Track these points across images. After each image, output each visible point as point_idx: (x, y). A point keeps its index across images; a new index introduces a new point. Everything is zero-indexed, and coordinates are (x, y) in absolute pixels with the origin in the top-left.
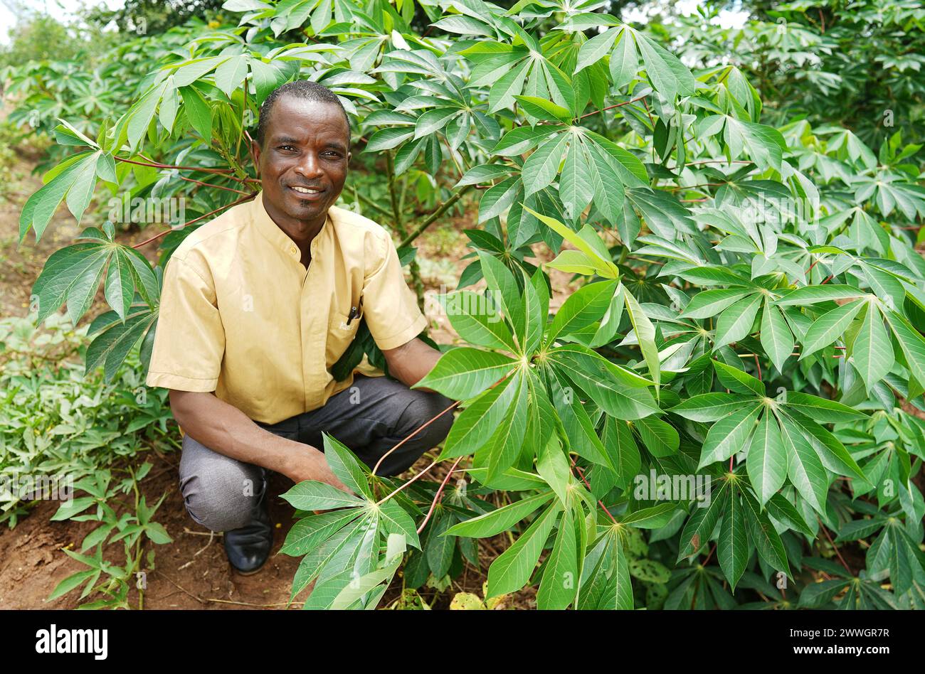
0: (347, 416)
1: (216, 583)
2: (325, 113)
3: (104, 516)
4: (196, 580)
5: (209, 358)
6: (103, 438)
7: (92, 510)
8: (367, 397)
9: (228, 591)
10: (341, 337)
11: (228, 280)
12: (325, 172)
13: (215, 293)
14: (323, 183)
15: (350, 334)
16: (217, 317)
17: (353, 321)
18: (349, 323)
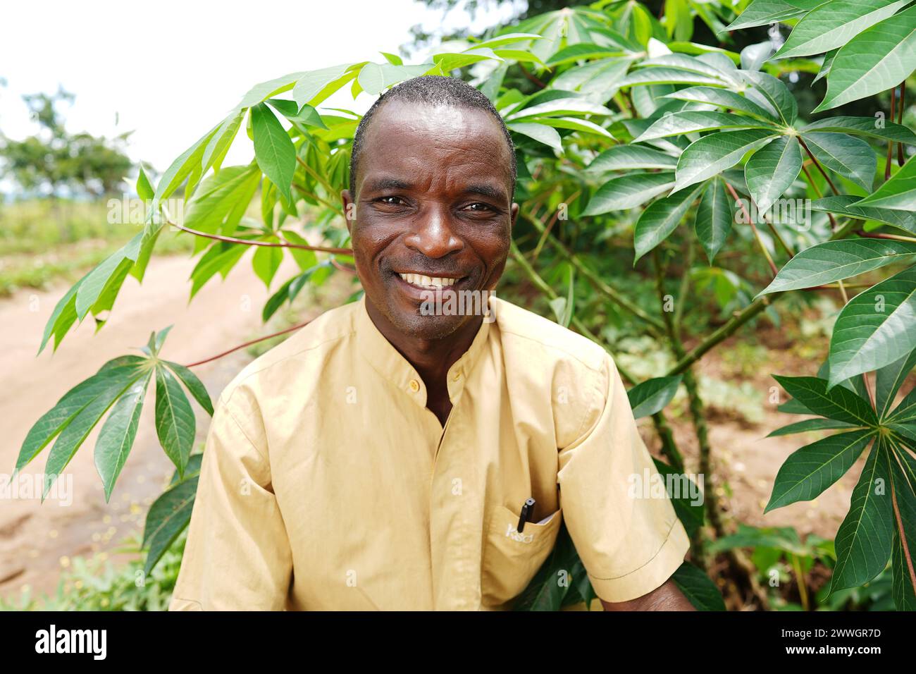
10: (508, 552)
11: (291, 441)
12: (468, 242)
13: (267, 468)
14: (462, 262)
15: (529, 549)
16: (271, 508)
17: (528, 525)
18: (520, 529)
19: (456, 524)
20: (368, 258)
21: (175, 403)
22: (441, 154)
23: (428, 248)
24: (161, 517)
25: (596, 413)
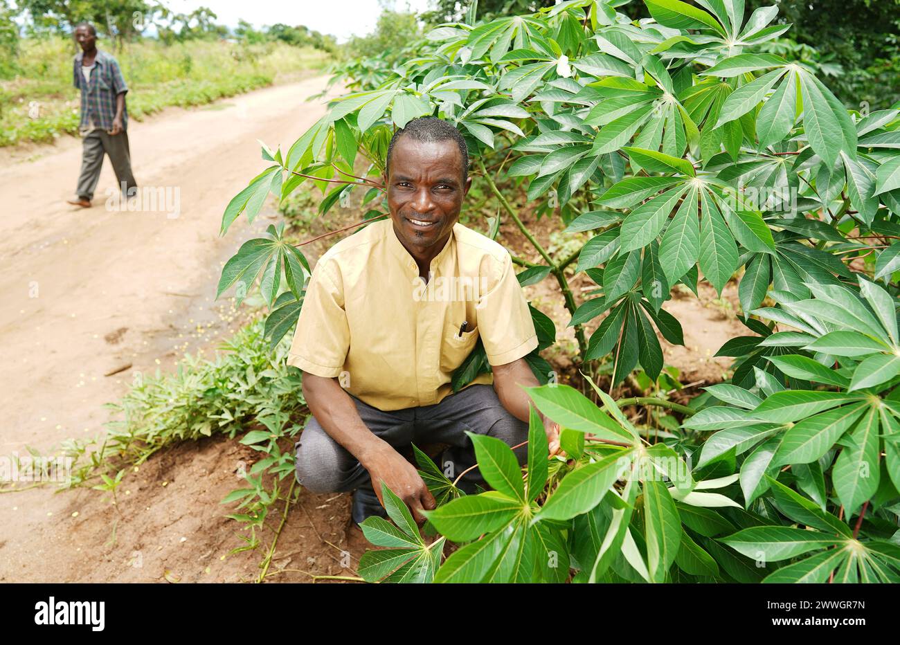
0: (454, 418)
1: (335, 529)
2: (436, 153)
3: (272, 450)
4: (324, 521)
5: (333, 349)
6: (293, 386)
7: (265, 443)
8: (471, 405)
9: (340, 539)
10: (455, 346)
11: (355, 288)
12: (438, 205)
13: (343, 297)
14: (435, 215)
15: (464, 345)
16: (343, 317)
17: (464, 333)
18: (460, 335)
19: (429, 331)
20: (395, 211)
21: (293, 266)
22: (425, 166)
23: (420, 209)
24: (274, 324)
25: (497, 281)
